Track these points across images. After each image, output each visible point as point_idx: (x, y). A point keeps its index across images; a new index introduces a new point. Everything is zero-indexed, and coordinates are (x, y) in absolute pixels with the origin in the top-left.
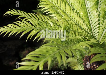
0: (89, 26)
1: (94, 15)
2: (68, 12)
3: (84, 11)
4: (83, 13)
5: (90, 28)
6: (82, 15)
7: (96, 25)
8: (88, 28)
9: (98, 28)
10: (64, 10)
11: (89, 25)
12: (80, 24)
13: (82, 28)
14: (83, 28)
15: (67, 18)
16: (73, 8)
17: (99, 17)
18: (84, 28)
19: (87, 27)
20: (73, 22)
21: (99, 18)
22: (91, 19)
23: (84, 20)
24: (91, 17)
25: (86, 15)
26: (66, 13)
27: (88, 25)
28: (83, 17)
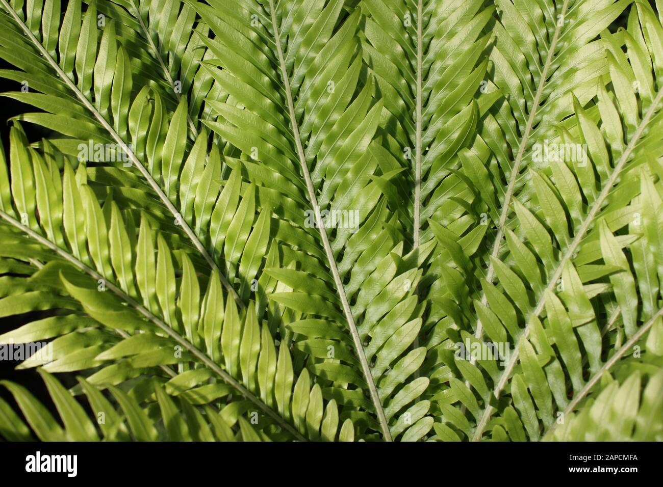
0: (349, 395)
1: (382, 296)
2: (155, 298)
3: (299, 266)
4: (290, 289)
5: (357, 403)
6: (282, 306)
7: (410, 379)
8: (344, 411)
9: (426, 405)
10: (124, 280)
11: (351, 387)
12: (270, 385)
13: (291, 421)
14: (297, 421)
15: (145, 351)
16: (207, 242)
17: (425, 303)
18: (304, 420)
19: (332, 405)
20: (208, 382)
21: (426, 316)
22: (364, 330)
23: (307, 347)
24: (358, 310)
25: (316, 296)
26: (139, 300)
27: (345, 387)
28: (292, 318)
